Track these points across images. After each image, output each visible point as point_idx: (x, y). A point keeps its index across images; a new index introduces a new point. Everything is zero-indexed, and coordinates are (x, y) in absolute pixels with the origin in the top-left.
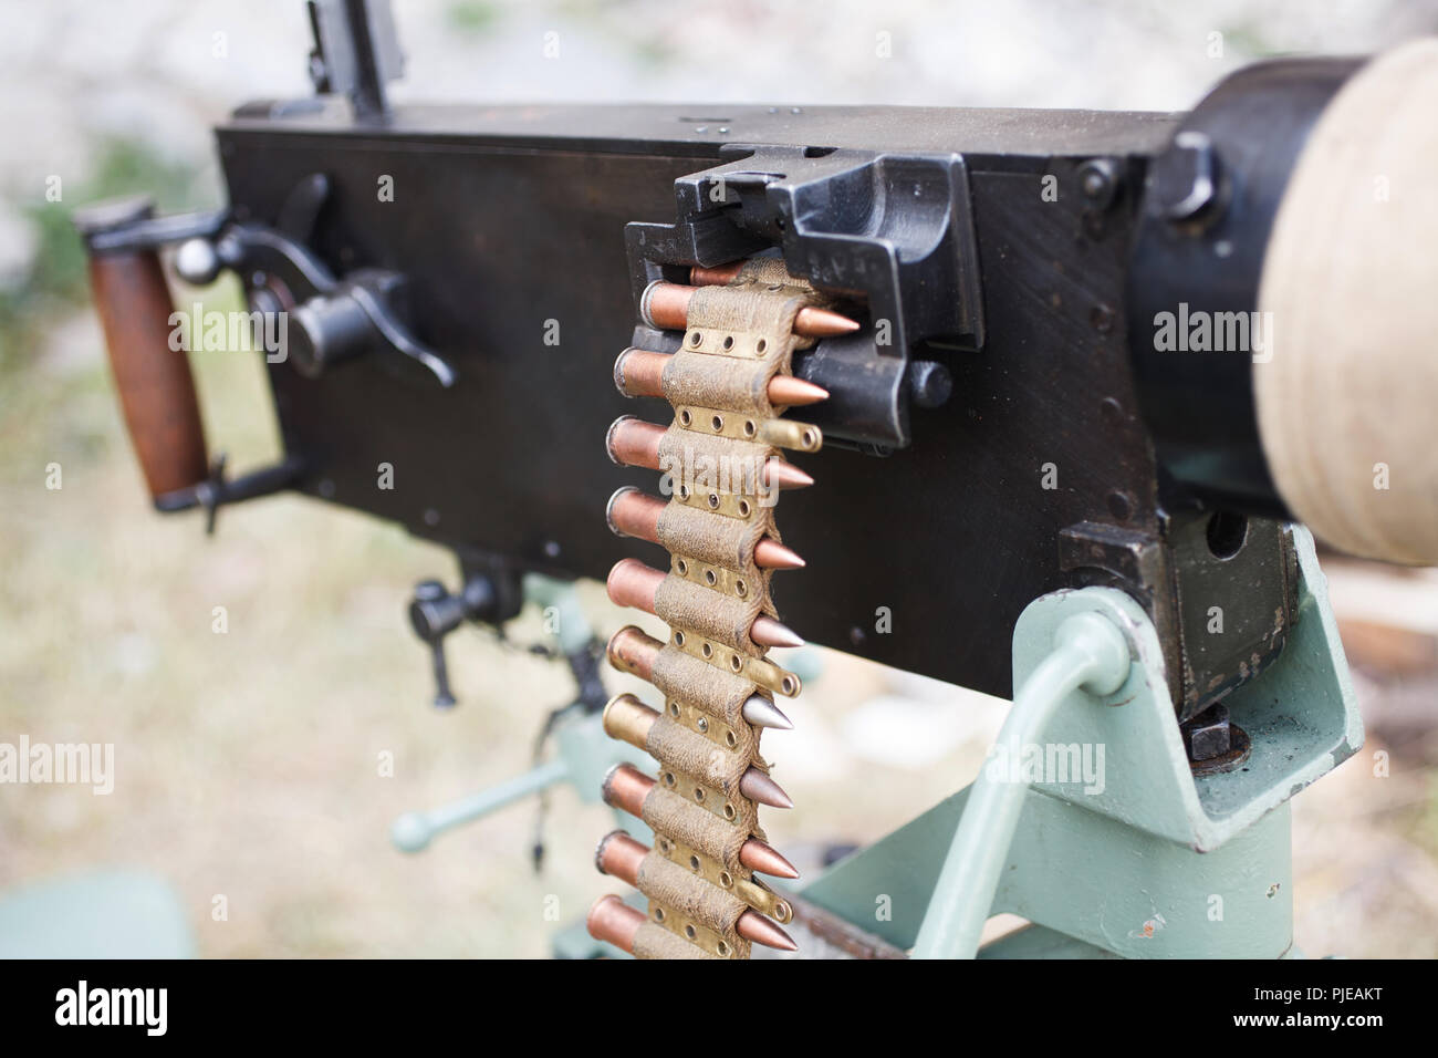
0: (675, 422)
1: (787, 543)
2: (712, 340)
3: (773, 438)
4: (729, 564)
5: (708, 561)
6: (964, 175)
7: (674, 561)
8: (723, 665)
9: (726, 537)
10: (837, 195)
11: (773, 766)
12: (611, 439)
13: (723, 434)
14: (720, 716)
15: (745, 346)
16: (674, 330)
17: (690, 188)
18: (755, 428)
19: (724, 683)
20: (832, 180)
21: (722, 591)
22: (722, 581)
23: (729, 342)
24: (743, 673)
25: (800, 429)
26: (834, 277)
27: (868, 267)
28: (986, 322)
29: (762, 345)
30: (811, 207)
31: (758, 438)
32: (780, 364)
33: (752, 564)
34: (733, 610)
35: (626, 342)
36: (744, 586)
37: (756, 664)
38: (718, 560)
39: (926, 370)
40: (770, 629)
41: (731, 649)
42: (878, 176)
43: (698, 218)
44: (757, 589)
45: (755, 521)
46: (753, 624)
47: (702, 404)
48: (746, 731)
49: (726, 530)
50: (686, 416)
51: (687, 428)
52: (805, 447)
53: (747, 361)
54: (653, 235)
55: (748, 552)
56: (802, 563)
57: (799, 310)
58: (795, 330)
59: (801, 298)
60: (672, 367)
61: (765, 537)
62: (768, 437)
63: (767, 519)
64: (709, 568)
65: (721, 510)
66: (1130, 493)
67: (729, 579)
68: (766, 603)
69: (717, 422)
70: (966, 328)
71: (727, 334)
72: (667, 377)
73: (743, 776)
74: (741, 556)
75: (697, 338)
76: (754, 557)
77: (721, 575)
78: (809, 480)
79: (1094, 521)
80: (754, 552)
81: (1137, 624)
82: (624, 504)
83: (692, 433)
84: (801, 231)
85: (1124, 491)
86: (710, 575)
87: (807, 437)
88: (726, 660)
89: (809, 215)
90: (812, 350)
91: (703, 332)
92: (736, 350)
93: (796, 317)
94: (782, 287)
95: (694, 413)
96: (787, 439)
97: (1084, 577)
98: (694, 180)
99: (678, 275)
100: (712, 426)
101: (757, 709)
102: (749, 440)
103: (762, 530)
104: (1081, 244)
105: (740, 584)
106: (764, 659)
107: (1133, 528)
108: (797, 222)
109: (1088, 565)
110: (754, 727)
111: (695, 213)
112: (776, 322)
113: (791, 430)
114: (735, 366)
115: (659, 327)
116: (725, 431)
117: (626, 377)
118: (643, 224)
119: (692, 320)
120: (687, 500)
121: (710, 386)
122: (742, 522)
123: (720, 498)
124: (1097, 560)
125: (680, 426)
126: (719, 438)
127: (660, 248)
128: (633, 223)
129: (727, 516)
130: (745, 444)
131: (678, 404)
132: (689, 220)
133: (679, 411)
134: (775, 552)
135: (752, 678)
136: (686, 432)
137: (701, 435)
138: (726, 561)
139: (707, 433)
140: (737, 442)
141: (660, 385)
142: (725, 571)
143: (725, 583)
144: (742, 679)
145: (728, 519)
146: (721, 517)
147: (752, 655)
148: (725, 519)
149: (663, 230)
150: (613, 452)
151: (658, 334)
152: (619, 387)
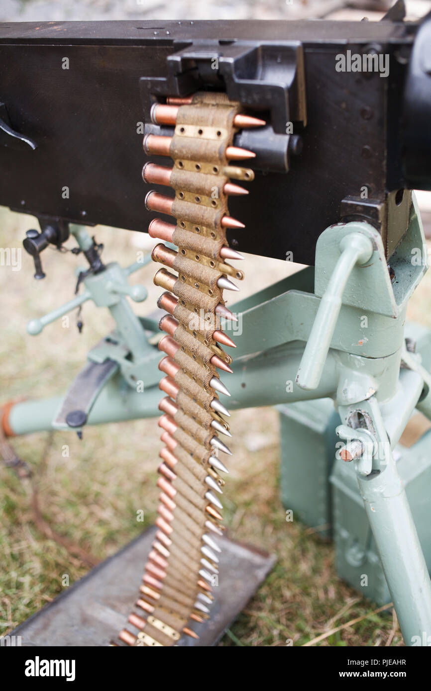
0: (175, 167)
1: (233, 216)
2: (191, 130)
3: (229, 174)
4: (208, 226)
5: (196, 224)
6: (302, 51)
7: (178, 222)
8: (206, 264)
9: (206, 216)
10: (246, 62)
11: (226, 302)
12: (144, 174)
14: (207, 284)
17: (176, 62)
18: (218, 170)
19: (209, 273)
21: (204, 235)
22: (203, 231)
23: (201, 132)
24: (215, 268)
25: (243, 171)
26: (253, 100)
27: (272, 95)
28: (307, 115)
29: (219, 134)
30: (239, 69)
31: (220, 174)
32: (229, 142)
33: (220, 227)
34: (212, 244)
36: (215, 234)
37: (222, 266)
38: (202, 224)
39: (296, 140)
40: (226, 252)
41: (209, 258)
42: (260, 53)
43: (179, 75)
44: (221, 236)
45: (220, 209)
46: (220, 250)
47: (190, 159)
48: (218, 291)
49: (206, 212)
50: (181, 164)
51: (182, 169)
52: (246, 179)
53: (213, 141)
54: (156, 83)
55: (218, 222)
56: (243, 226)
57: (234, 117)
58: (234, 126)
59: (235, 110)
60: (173, 144)
61: (225, 215)
62: (225, 174)
63: (225, 208)
64: (197, 226)
65: (202, 203)
66: (372, 184)
67: (206, 231)
68: (225, 241)
69: (198, 167)
71: (198, 128)
72: (172, 148)
73: (216, 307)
74: (214, 223)
75: (182, 130)
76: (221, 224)
77: (203, 229)
78: (247, 192)
79: (353, 195)
80: (221, 222)
81: (376, 236)
82: (152, 198)
83: (184, 171)
84: (237, 80)
85: (369, 183)
86: (197, 229)
87: (247, 175)
88: (207, 262)
89: (238, 72)
90: (240, 133)
91: (185, 127)
92: (204, 135)
93: (233, 120)
95: (185, 163)
96: (236, 175)
98: (177, 58)
100: (196, 169)
101: (222, 282)
102: (215, 175)
103: (224, 213)
104: (359, 81)
105: (212, 234)
106: (225, 263)
108: (234, 77)
109: (354, 214)
110: (220, 288)
111: (178, 73)
112: (226, 122)
113: (237, 171)
114: (207, 143)
116: (202, 171)
117: (149, 148)
118: (149, 79)
119: (178, 121)
120: (183, 199)
121: (195, 152)
122: (213, 209)
123: (201, 198)
124: (359, 212)
125: (178, 168)
126: (199, 173)
127: (159, 89)
128: (143, 78)
129: (204, 206)
130: (213, 177)
131: (176, 159)
132: (175, 76)
133: (177, 162)
134: (230, 221)
135: (220, 271)
136: (182, 171)
137: (190, 172)
138: (206, 225)
139: (193, 171)
140: (209, 176)
141: (168, 151)
142: (204, 228)
143: (205, 232)
144: (216, 270)
145: (205, 207)
146: (202, 206)
147: (220, 262)
148: (203, 207)
149: (161, 81)
150: (145, 179)
151: (158, 127)
152: (146, 153)
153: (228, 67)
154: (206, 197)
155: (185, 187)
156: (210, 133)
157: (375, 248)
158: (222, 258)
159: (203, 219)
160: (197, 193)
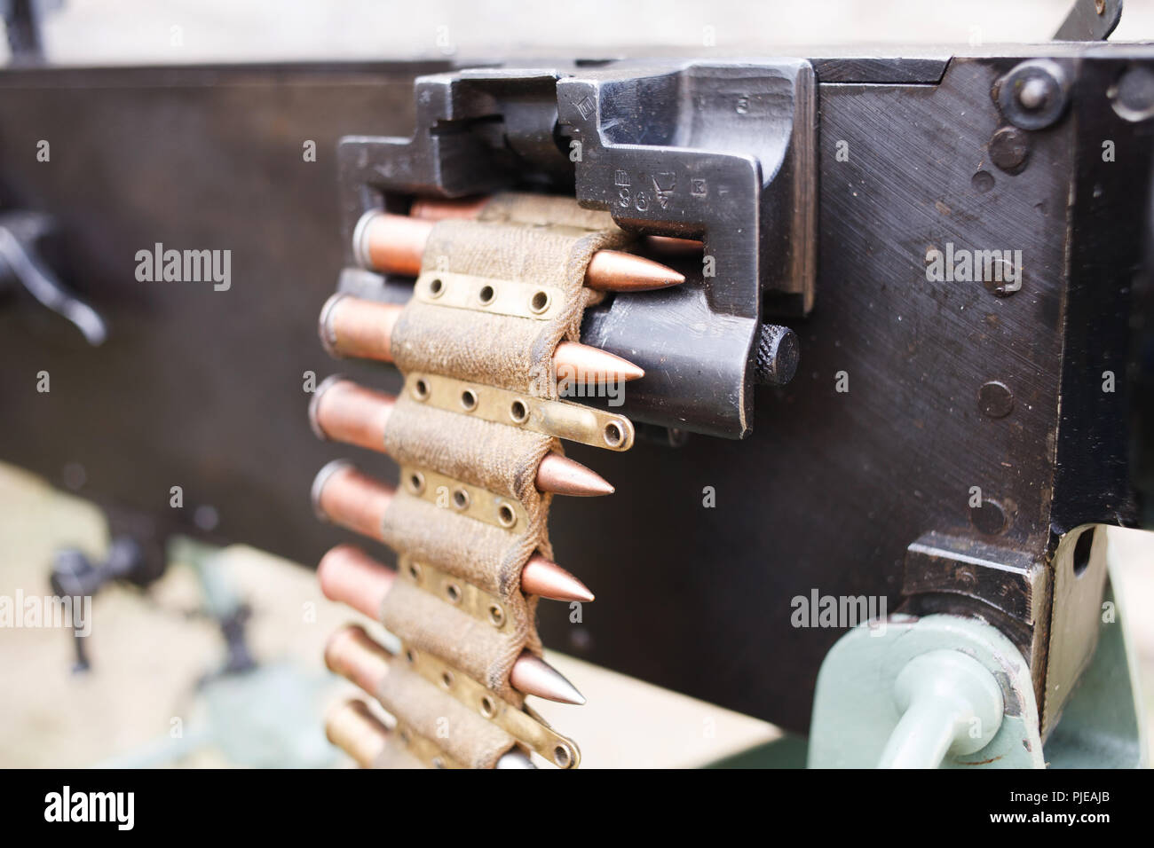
0: (405, 394)
1: (563, 561)
2: (462, 289)
3: (557, 427)
4: (483, 584)
5: (449, 574)
6: (813, 86)
7: (404, 563)
8: (470, 702)
9: (480, 552)
12: (317, 411)
13: (476, 413)
16: (401, 277)
17: (438, 89)
18: (527, 412)
19: (472, 729)
20: (640, 82)
21: (469, 612)
22: (469, 600)
23: (487, 294)
24: (496, 720)
25: (599, 419)
26: (655, 206)
27: (713, 193)
29: (541, 300)
30: (617, 114)
31: (531, 424)
32: (569, 327)
33: (518, 592)
34: (487, 643)
35: (330, 287)
36: (500, 611)
37: (516, 716)
38: (465, 576)
39: (776, 335)
40: (532, 673)
41: (481, 689)
42: (685, 89)
43: (443, 128)
44: (520, 622)
45: (524, 534)
46: (513, 666)
47: (447, 373)
49: (481, 541)
50: (422, 387)
51: (423, 402)
52: (611, 444)
53: (517, 321)
54: (378, 154)
55: (514, 576)
57: (594, 254)
58: (588, 282)
59: (596, 239)
60: (403, 325)
61: (536, 554)
62: (547, 425)
63: (540, 534)
64: (453, 582)
65: (471, 511)
66: (1007, 501)
67: (479, 601)
68: (530, 636)
69: (468, 398)
71: (483, 282)
72: (398, 337)
74: (504, 581)
75: (437, 286)
76: (521, 583)
77: (468, 592)
78: (609, 489)
79: (945, 533)
80: (521, 576)
82: (335, 485)
83: (429, 410)
84: (606, 143)
85: (1001, 500)
86: (452, 591)
87: (612, 431)
88: (473, 696)
89: (613, 123)
91: (445, 278)
92: (496, 304)
93: (589, 264)
95: (433, 383)
96: (579, 431)
98: (443, 80)
100: (461, 403)
101: (513, 766)
102: (518, 425)
103: (532, 547)
105: (493, 610)
106: (526, 710)
107: (1006, 544)
108: (600, 130)
109: (946, 591)
111: (442, 122)
112: (562, 269)
113: (586, 420)
114: (502, 326)
115: (376, 270)
116: (481, 411)
117: (336, 332)
118: (364, 140)
119: (426, 262)
120: (421, 494)
121: (463, 352)
122: (502, 531)
123: (471, 494)
124: (962, 585)
125: (412, 398)
126: (470, 419)
127: (386, 171)
128: (350, 139)
129: (479, 520)
130: (510, 431)
131: (410, 371)
132: (433, 131)
133: (411, 380)
134: (552, 579)
135: (509, 731)
136: (421, 408)
137: (444, 413)
138: (478, 580)
139: (453, 412)
140: (498, 427)
141: (387, 345)
142: (473, 590)
143: (473, 604)
144: (496, 728)
145: (481, 525)
146: (471, 521)
147: (510, 703)
148: (475, 524)
149: (393, 146)
150: (320, 426)
151: (375, 281)
152: (327, 347)
153: (584, 101)
154: (484, 493)
155: (423, 458)
156: (513, 297)
157: (1011, 706)
158: (517, 692)
159: (468, 560)
160: (461, 479)
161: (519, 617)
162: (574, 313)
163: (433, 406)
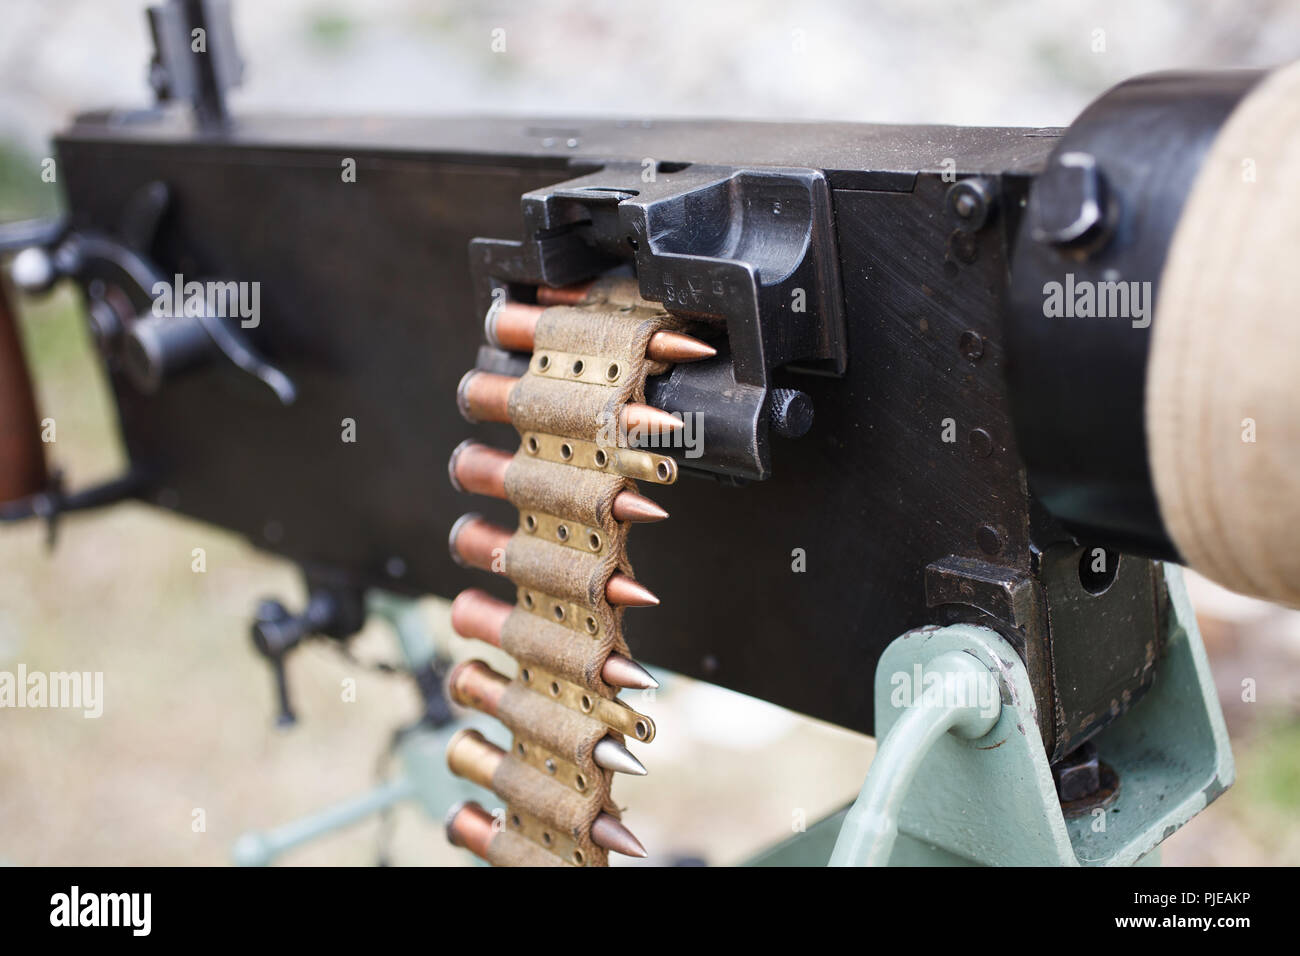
0: (522, 450)
1: (640, 580)
2: (561, 363)
3: (626, 469)
4: (579, 599)
5: (556, 595)
6: (827, 192)
7: (521, 594)
8: (573, 704)
9: (576, 572)
10: (692, 213)
11: (624, 810)
12: (455, 467)
13: (573, 462)
14: (570, 758)
15: (596, 371)
16: (521, 352)
17: (538, 203)
18: (606, 458)
19: (575, 724)
20: (687, 197)
21: (572, 628)
22: (571, 616)
23: (579, 367)
24: (593, 715)
25: (654, 461)
26: (690, 299)
27: (726, 289)
28: (848, 347)
29: (614, 370)
30: (666, 226)
31: (609, 468)
32: (633, 390)
33: (603, 602)
34: (583, 648)
35: (470, 364)
36: (595, 623)
37: (608, 706)
38: (566, 595)
39: (788, 398)
40: (619, 669)
41: (581, 689)
42: (735, 193)
43: (545, 235)
44: (608, 626)
45: (607, 555)
46: (604, 664)
47: (550, 430)
48: (597, 776)
49: (576, 564)
50: (533, 443)
51: (534, 456)
52: (661, 479)
53: (598, 388)
54: (500, 253)
55: (599, 588)
56: (657, 601)
57: (653, 334)
58: (649, 354)
59: (654, 321)
60: (518, 393)
61: (617, 572)
62: (620, 468)
63: (619, 554)
64: (558, 602)
65: (571, 542)
66: (1000, 527)
67: (579, 615)
68: (618, 641)
69: (566, 450)
70: (827, 354)
71: (577, 358)
72: (514, 402)
73: (593, 822)
74: (592, 593)
75: (545, 361)
76: (605, 594)
77: (570, 610)
78: (664, 514)
79: (962, 556)
80: (606, 588)
81: (1009, 665)
82: (467, 532)
83: (539, 461)
84: (655, 251)
85: (994, 525)
86: (558, 610)
87: (662, 468)
88: (576, 699)
89: (664, 234)
90: (667, 375)
91: (551, 356)
92: (585, 375)
93: (650, 341)
94: (634, 309)
95: (543, 440)
96: (641, 471)
97: (950, 615)
98: (542, 196)
99: (524, 294)
100: (561, 454)
101: (608, 752)
102: (600, 470)
103: (613, 565)
104: (951, 267)
105: (590, 621)
106: (616, 701)
107: (1003, 563)
108: (650, 242)
110: (605, 771)
111: (543, 230)
112: (629, 346)
113: (646, 462)
114: (586, 392)
115: (504, 348)
116: (575, 461)
117: (470, 401)
118: (488, 241)
119: (538, 343)
120: (534, 531)
121: (559, 413)
122: (593, 556)
123: (570, 528)
124: (965, 597)
125: (527, 453)
126: (568, 467)
127: (506, 267)
128: (478, 240)
129: (576, 549)
130: (596, 474)
131: (525, 431)
132: (538, 237)
133: (526, 438)
134: (628, 589)
135: (603, 720)
136: (533, 460)
137: (549, 463)
138: (575, 596)
139: (555, 462)
140: (588, 472)
141: (506, 410)
142: (574, 607)
143: (574, 619)
144: (594, 721)
145: (578, 553)
146: (570, 550)
147: (603, 696)
148: (574, 552)
149: (508, 247)
150: (457, 479)
151: (504, 356)
152: (463, 412)
153: (637, 220)
154: (579, 525)
155: (532, 499)
157: (1006, 697)
158: (612, 687)
159: (567, 580)
160: (561, 516)
161: (608, 623)
162: (637, 379)
163: (541, 459)
